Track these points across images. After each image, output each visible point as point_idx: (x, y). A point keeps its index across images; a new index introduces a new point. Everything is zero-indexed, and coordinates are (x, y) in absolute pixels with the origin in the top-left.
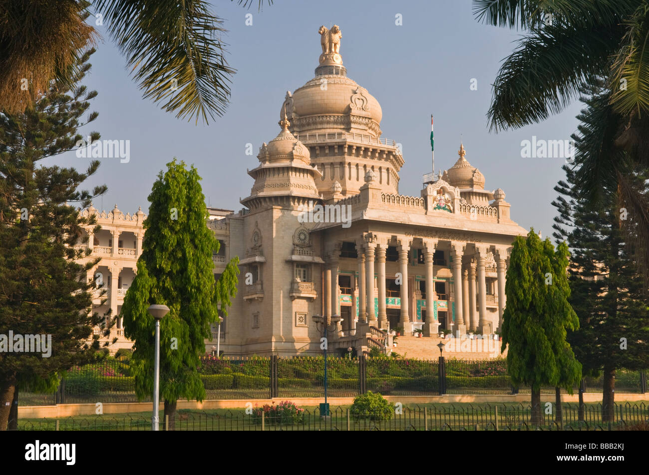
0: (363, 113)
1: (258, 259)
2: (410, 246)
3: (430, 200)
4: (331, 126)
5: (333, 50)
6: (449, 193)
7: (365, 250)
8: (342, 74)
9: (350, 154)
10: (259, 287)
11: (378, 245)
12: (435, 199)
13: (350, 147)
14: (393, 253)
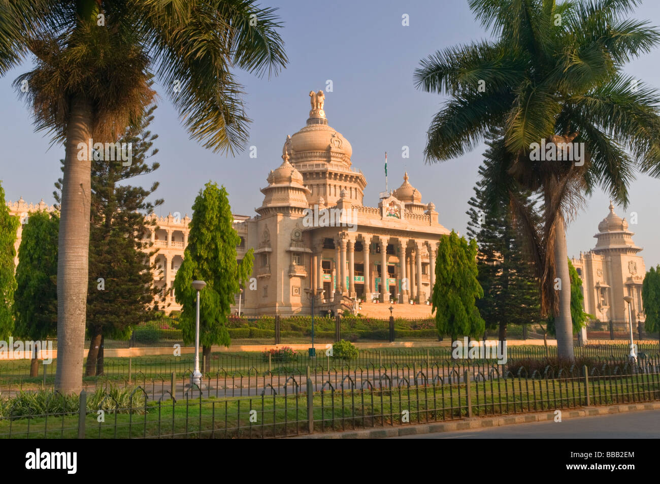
0: (339, 151)
1: (267, 249)
2: (371, 241)
3: (384, 210)
4: (317, 159)
5: (319, 107)
6: (397, 205)
7: (340, 244)
8: (325, 124)
9: (330, 178)
10: (268, 269)
11: (349, 240)
12: (387, 209)
13: (330, 174)
14: (359, 246)
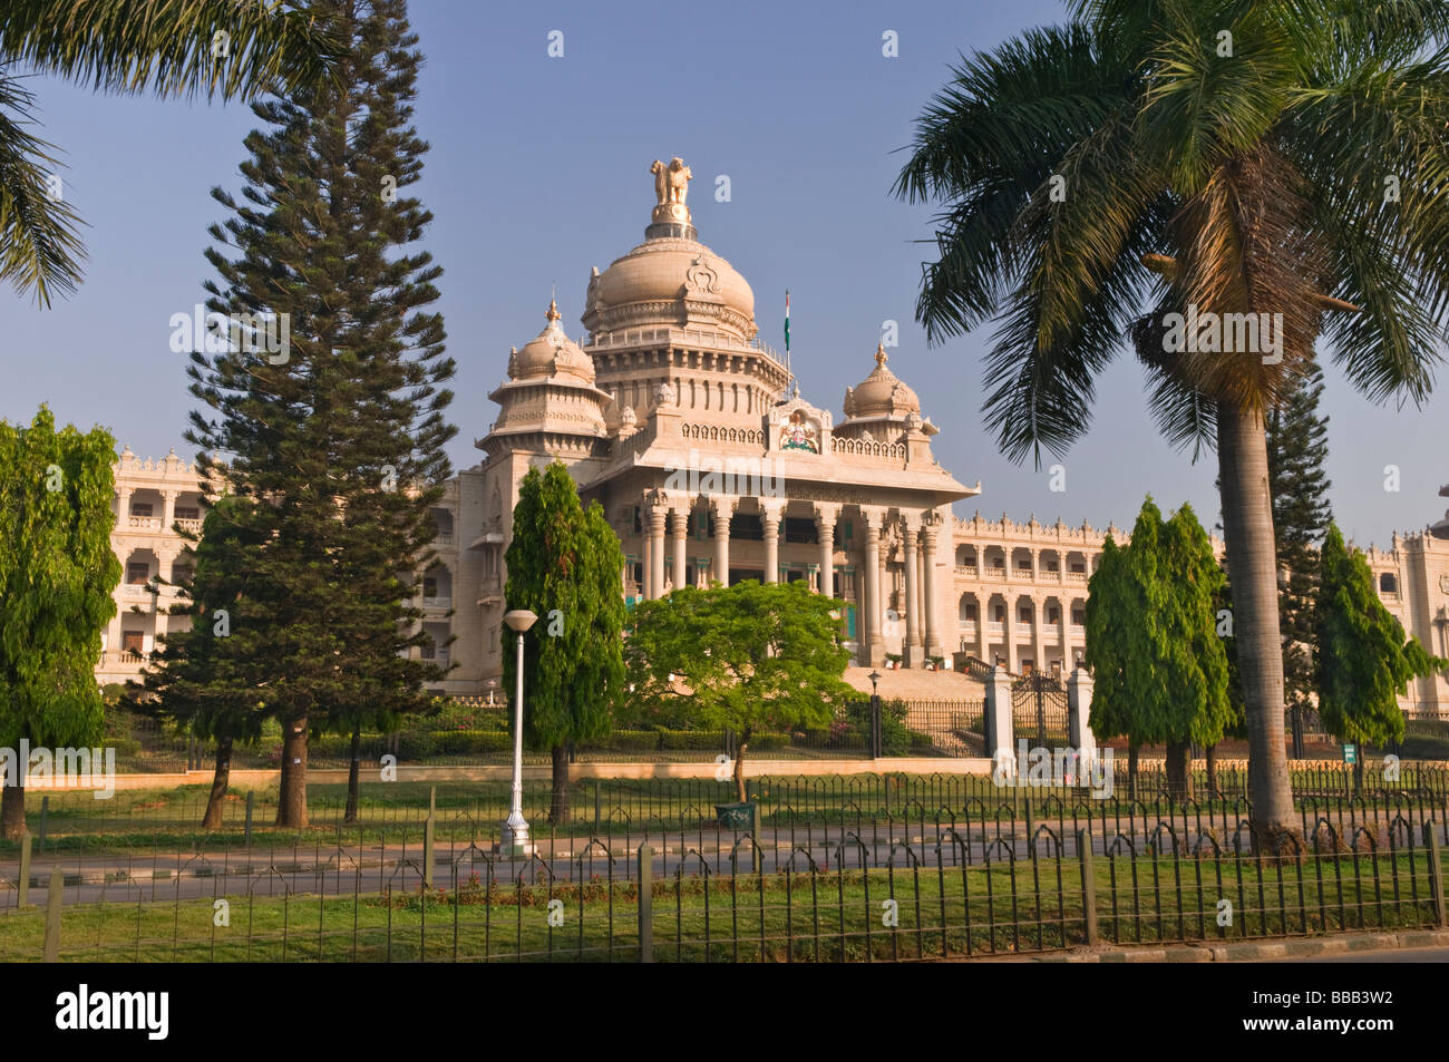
0: (709, 297)
1: (490, 538)
3: (774, 434)
4: (657, 320)
5: (673, 198)
6: (813, 421)
7: (650, 517)
8: (683, 236)
9: (680, 364)
11: (671, 510)
12: (784, 431)
13: (678, 353)
